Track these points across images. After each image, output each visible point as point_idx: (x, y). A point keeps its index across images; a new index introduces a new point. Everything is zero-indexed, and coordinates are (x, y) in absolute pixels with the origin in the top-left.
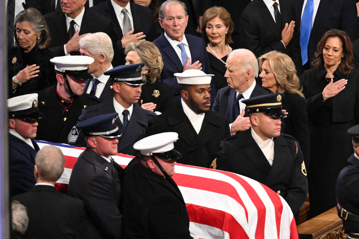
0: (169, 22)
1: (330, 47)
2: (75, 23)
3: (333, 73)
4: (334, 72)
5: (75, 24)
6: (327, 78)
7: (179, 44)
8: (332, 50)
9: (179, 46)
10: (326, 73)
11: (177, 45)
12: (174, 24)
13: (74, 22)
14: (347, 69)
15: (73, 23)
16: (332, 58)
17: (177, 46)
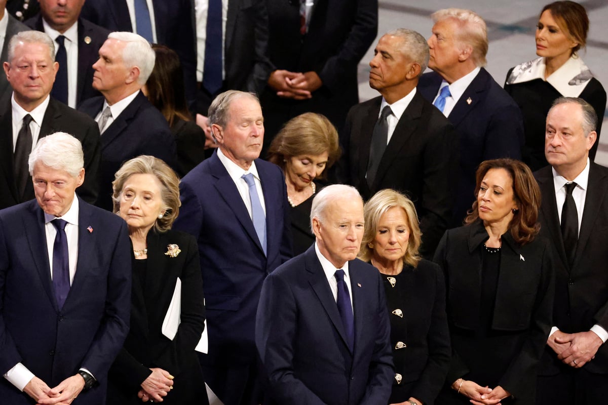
0: (241, 130)
1: (488, 186)
2: (32, 119)
3: (500, 237)
4: (502, 236)
5: (32, 122)
6: (489, 248)
7: (245, 174)
8: (491, 191)
9: (244, 178)
10: (488, 238)
11: (242, 175)
12: (253, 134)
13: (30, 118)
14: (522, 233)
15: (28, 120)
16: (489, 207)
17: (242, 177)
